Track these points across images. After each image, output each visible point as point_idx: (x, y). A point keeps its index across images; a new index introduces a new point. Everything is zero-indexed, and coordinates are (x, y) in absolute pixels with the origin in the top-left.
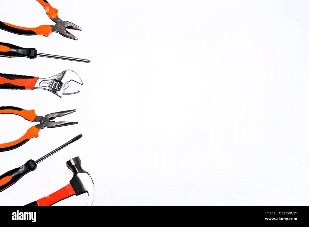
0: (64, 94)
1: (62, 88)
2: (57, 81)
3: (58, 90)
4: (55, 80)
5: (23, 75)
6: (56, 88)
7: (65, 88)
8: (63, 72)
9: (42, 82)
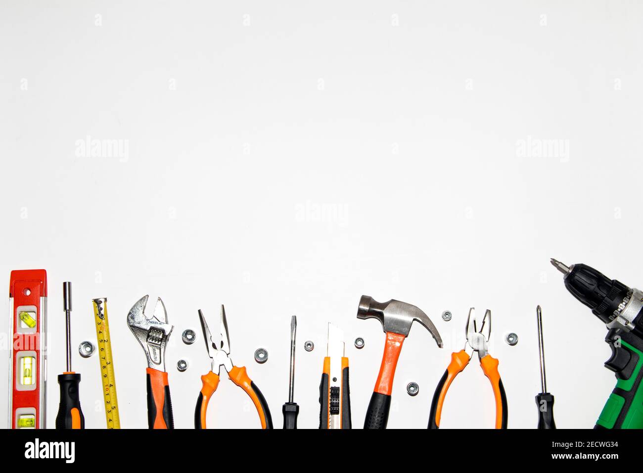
0: (167, 323)
1: (158, 326)
2: (148, 336)
3: (163, 331)
4: (147, 341)
5: (146, 394)
6: (161, 337)
7: (157, 321)
8: (132, 329)
9: (154, 360)
